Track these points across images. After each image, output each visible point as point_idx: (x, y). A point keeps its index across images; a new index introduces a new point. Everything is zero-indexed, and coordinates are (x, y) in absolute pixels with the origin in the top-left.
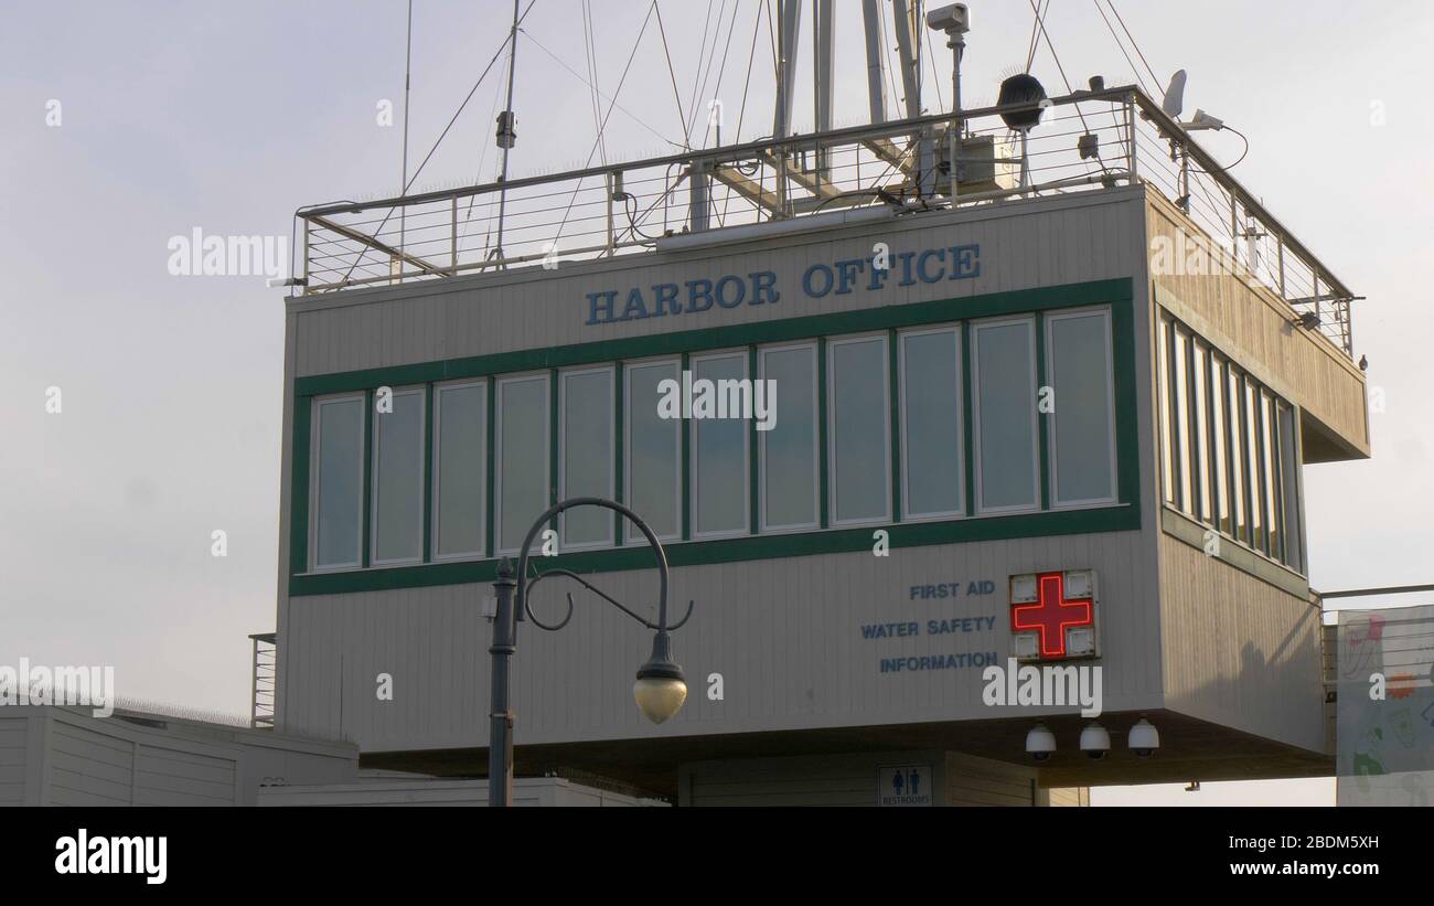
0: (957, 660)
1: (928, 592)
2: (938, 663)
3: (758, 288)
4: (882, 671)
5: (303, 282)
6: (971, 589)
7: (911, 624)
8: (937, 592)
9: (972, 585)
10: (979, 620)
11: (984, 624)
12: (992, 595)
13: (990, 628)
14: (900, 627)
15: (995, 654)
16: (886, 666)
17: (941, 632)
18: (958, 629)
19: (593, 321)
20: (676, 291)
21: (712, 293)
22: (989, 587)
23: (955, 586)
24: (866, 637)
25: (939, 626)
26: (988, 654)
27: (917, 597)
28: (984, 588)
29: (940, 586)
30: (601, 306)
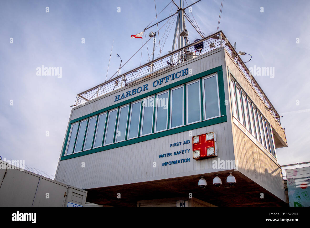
0: (180, 161)
1: (174, 145)
2: (175, 162)
3: (145, 88)
4: (163, 166)
5: (76, 106)
6: (184, 143)
7: (170, 153)
8: (176, 145)
9: (185, 142)
10: (186, 150)
11: (187, 151)
12: (189, 144)
13: (189, 152)
14: (168, 154)
15: (190, 158)
16: (164, 164)
17: (177, 154)
18: (181, 153)
19: (116, 101)
20: (130, 92)
21: (136, 91)
22: (189, 142)
23: (180, 143)
24: (160, 158)
25: (176, 153)
26: (188, 159)
27: (172, 146)
28: (187, 142)
29: (177, 143)
30: (117, 98)
